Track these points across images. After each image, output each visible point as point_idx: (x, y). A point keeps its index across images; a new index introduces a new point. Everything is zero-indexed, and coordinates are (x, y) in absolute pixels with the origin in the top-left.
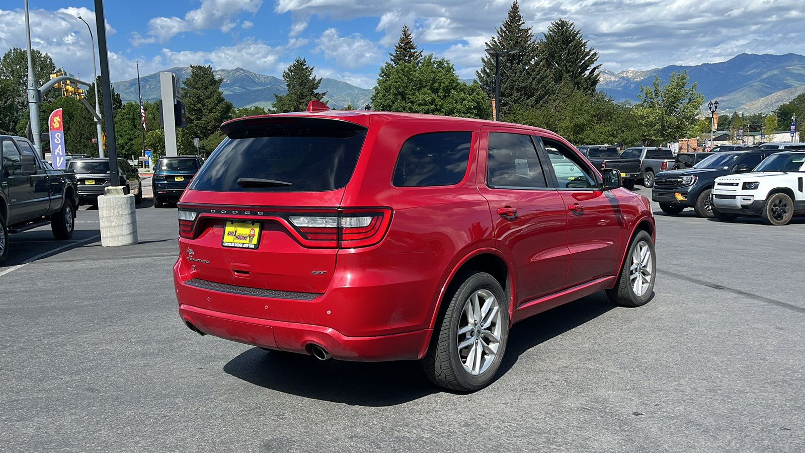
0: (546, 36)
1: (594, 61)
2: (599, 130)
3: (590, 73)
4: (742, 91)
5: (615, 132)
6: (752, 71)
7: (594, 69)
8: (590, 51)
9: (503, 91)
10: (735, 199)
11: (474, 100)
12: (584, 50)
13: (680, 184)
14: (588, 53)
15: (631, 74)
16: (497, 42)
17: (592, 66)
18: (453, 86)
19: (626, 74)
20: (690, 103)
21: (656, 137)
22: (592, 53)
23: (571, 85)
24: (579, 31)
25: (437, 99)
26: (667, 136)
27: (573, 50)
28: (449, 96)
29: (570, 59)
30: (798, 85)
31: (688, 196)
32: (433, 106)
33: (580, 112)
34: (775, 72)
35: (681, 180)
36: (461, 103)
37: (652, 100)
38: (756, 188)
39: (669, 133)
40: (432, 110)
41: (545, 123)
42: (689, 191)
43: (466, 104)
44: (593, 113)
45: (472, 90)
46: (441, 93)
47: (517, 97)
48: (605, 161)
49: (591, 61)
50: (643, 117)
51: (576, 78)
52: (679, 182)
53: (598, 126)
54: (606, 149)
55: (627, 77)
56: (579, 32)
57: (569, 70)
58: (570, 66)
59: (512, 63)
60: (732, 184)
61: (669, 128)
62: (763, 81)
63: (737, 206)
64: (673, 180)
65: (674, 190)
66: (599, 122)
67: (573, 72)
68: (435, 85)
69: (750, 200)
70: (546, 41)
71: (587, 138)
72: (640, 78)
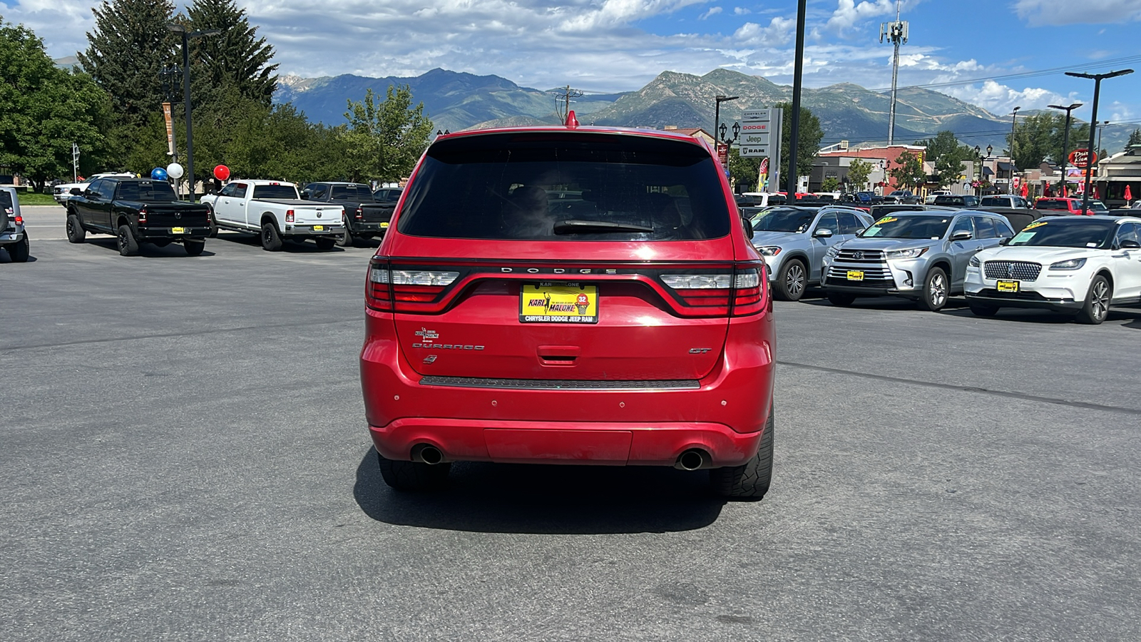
0: (190, 11)
1: (268, 57)
2: (289, 159)
3: (262, 75)
4: (439, 118)
5: (312, 164)
6: (450, 93)
7: (268, 70)
8: (261, 42)
9: (130, 89)
11: (84, 99)
12: (252, 40)
14: (257, 46)
15: (292, 81)
16: (113, 10)
17: (266, 65)
18: (42, 73)
19: (284, 80)
20: (415, 131)
21: (374, 174)
22: (264, 45)
23: (237, 90)
24: (243, 10)
25: (16, 92)
26: (387, 173)
27: (236, 38)
28: (39, 89)
29: (232, 50)
30: (503, 117)
32: (10, 104)
33: (259, 132)
34: (477, 98)
36: (63, 102)
37: (364, 122)
39: (390, 169)
40: (8, 111)
41: (206, 145)
43: (72, 104)
44: (278, 134)
45: (80, 84)
46: (23, 83)
47: (156, 101)
48: (361, 205)
49: (263, 57)
50: (353, 145)
51: (242, 80)
53: (286, 153)
54: (356, 188)
55: (286, 84)
56: (243, 13)
57: (231, 67)
58: (232, 61)
59: (142, 47)
61: (389, 162)
62: (463, 107)
66: (288, 148)
67: (237, 70)
68: (10, 68)
70: (190, 19)
71: (273, 171)
72: (304, 89)
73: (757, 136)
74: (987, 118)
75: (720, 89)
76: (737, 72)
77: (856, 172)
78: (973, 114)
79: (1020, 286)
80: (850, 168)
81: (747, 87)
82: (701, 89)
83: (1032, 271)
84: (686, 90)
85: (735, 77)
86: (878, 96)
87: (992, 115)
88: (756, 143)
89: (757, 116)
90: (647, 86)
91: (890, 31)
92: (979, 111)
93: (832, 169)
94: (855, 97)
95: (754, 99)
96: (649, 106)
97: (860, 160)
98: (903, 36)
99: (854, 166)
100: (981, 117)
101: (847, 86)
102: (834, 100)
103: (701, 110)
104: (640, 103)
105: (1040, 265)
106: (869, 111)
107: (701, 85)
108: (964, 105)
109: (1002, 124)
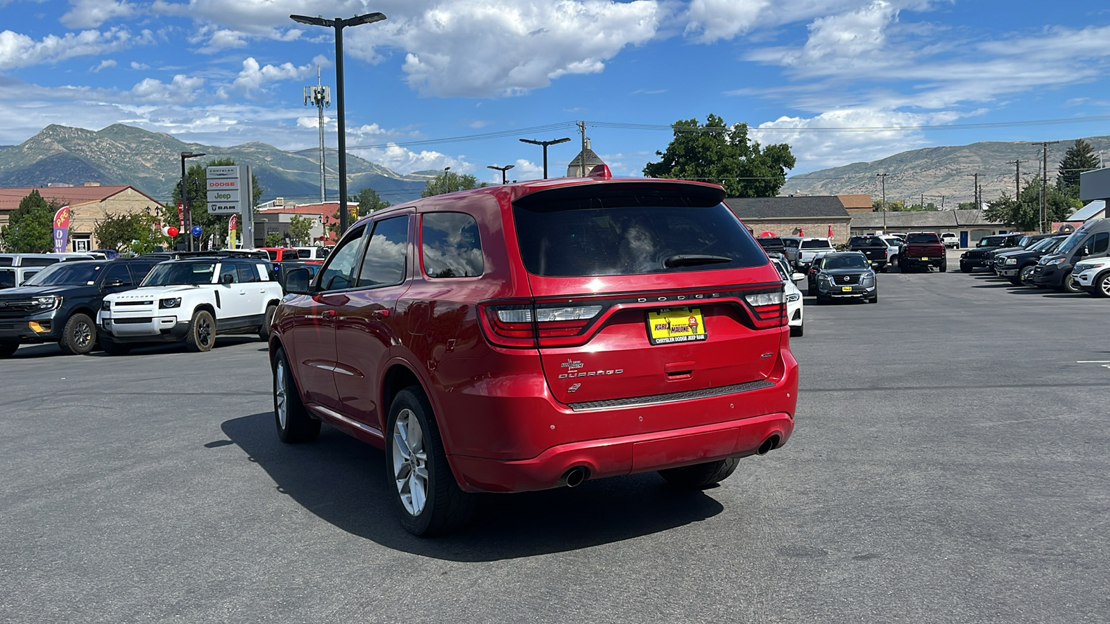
10: (151, 321)
13: (37, 309)
31: (52, 323)
35: (37, 302)
38: (178, 305)
42: (52, 318)
52: (33, 306)
60: (142, 303)
63: (154, 332)
64: (20, 303)
65: (25, 319)
69: (172, 321)
73: (226, 193)
74: (391, 176)
75: (120, 145)
76: (138, 128)
77: (297, 228)
78: (380, 173)
80: (292, 223)
81: (151, 143)
82: (98, 144)
84: (80, 145)
85: (135, 132)
86: (290, 155)
87: (396, 174)
88: (225, 200)
89: (224, 173)
90: (30, 140)
91: (313, 95)
92: (384, 170)
93: (273, 225)
94: (267, 156)
95: (160, 155)
96: (35, 162)
97: (300, 216)
98: (326, 100)
99: (295, 223)
100: (387, 176)
101: (258, 145)
102: (246, 158)
103: (99, 166)
104: (23, 158)
106: (282, 169)
107: (97, 141)
108: (371, 165)
109: (406, 182)
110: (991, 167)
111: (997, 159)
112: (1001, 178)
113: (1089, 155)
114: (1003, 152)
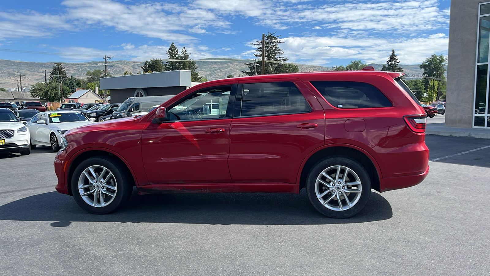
79: (6, 141)
83: (10, 134)
105: (13, 130)
110: (4, 72)
111: (7, 68)
112: (10, 77)
113: (62, 70)
114: (10, 65)
